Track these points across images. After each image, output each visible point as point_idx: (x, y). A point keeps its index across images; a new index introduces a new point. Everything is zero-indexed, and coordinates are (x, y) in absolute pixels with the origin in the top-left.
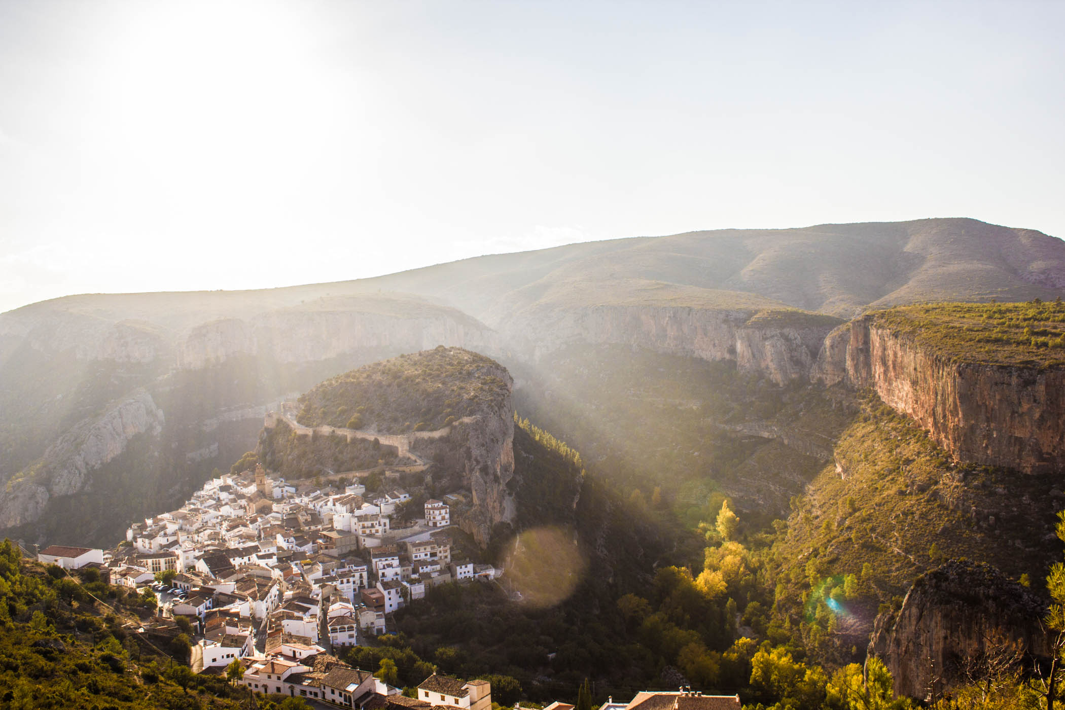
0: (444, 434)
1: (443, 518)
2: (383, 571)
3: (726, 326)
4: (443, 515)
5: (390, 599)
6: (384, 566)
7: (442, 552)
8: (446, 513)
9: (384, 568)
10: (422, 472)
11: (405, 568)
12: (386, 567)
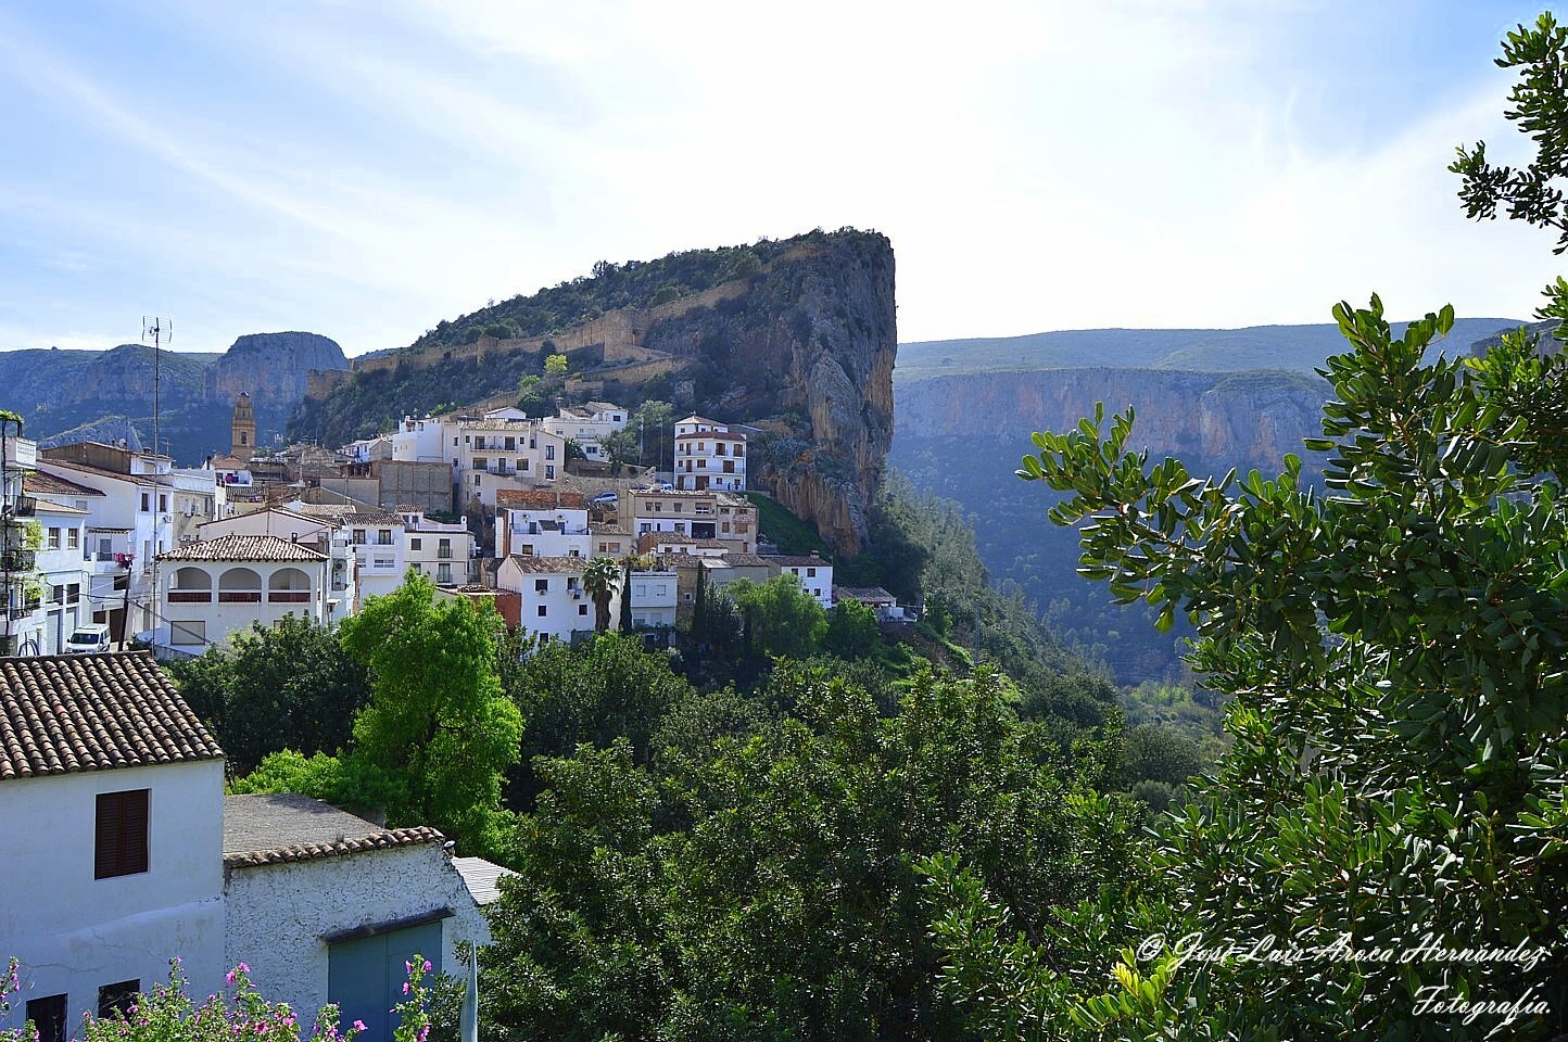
0: (731, 297)
1: (729, 467)
2: (529, 539)
3: (1176, 395)
4: (730, 457)
5: (542, 611)
6: (533, 525)
7: (732, 527)
8: (738, 453)
9: (533, 530)
10: (668, 375)
11: (607, 540)
12: (539, 526)
